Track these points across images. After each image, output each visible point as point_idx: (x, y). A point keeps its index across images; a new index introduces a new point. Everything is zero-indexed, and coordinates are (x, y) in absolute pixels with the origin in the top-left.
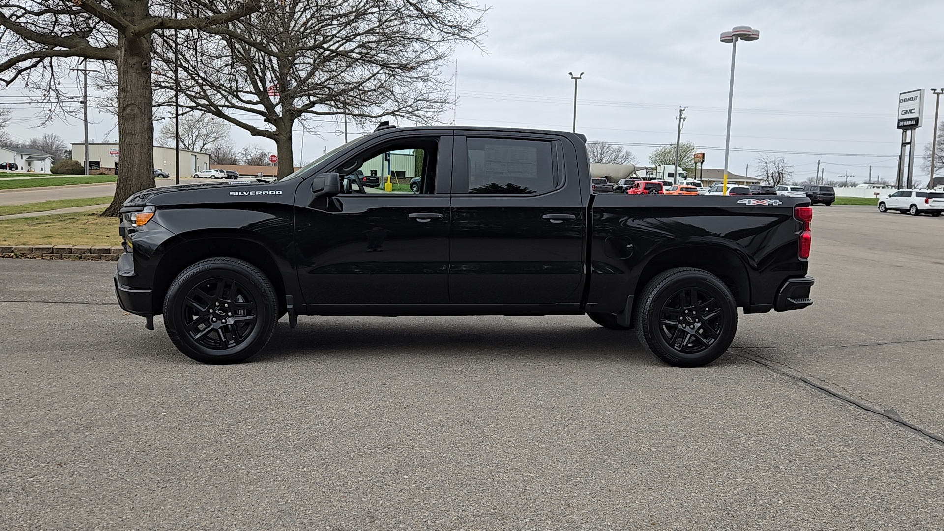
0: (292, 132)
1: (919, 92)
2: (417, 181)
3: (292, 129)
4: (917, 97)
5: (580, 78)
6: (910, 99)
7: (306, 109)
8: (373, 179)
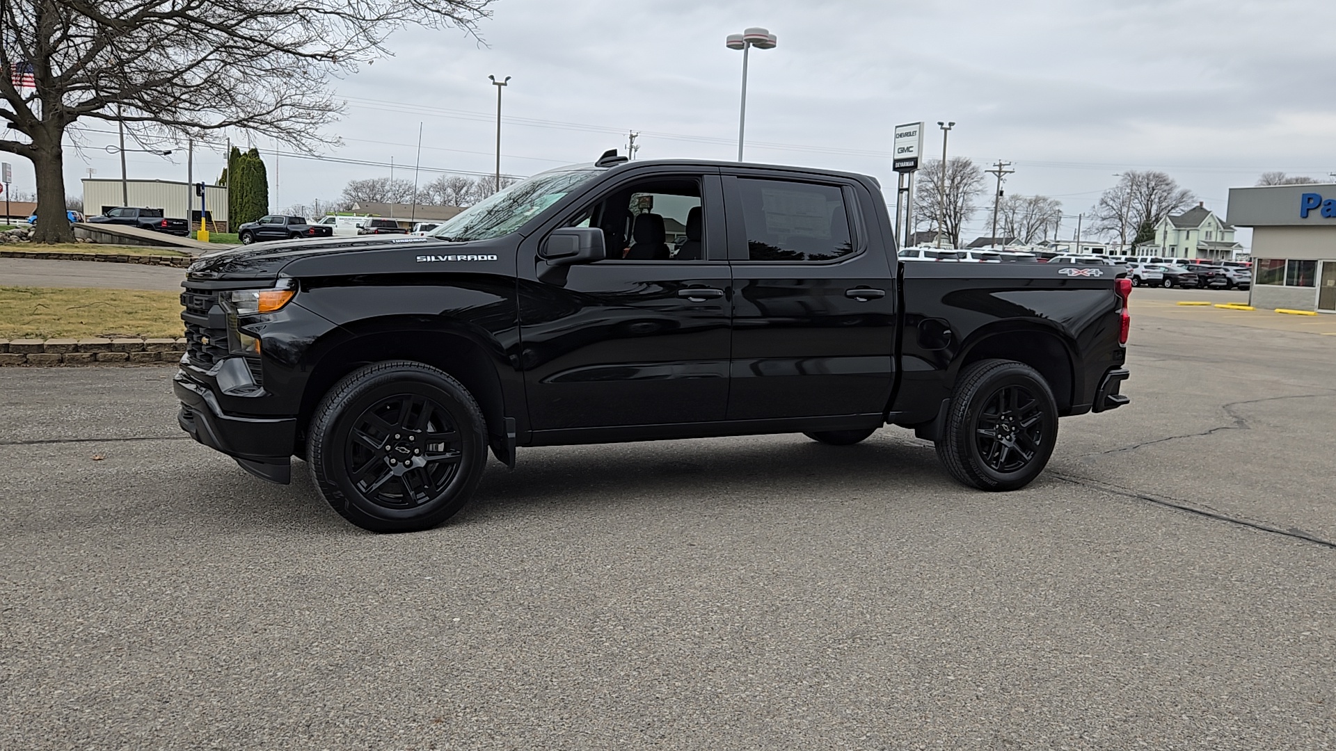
0: (62, 148)
1: (918, 125)
2: (249, 228)
3: (62, 144)
4: (916, 132)
5: (505, 84)
6: (908, 134)
8: (178, 223)
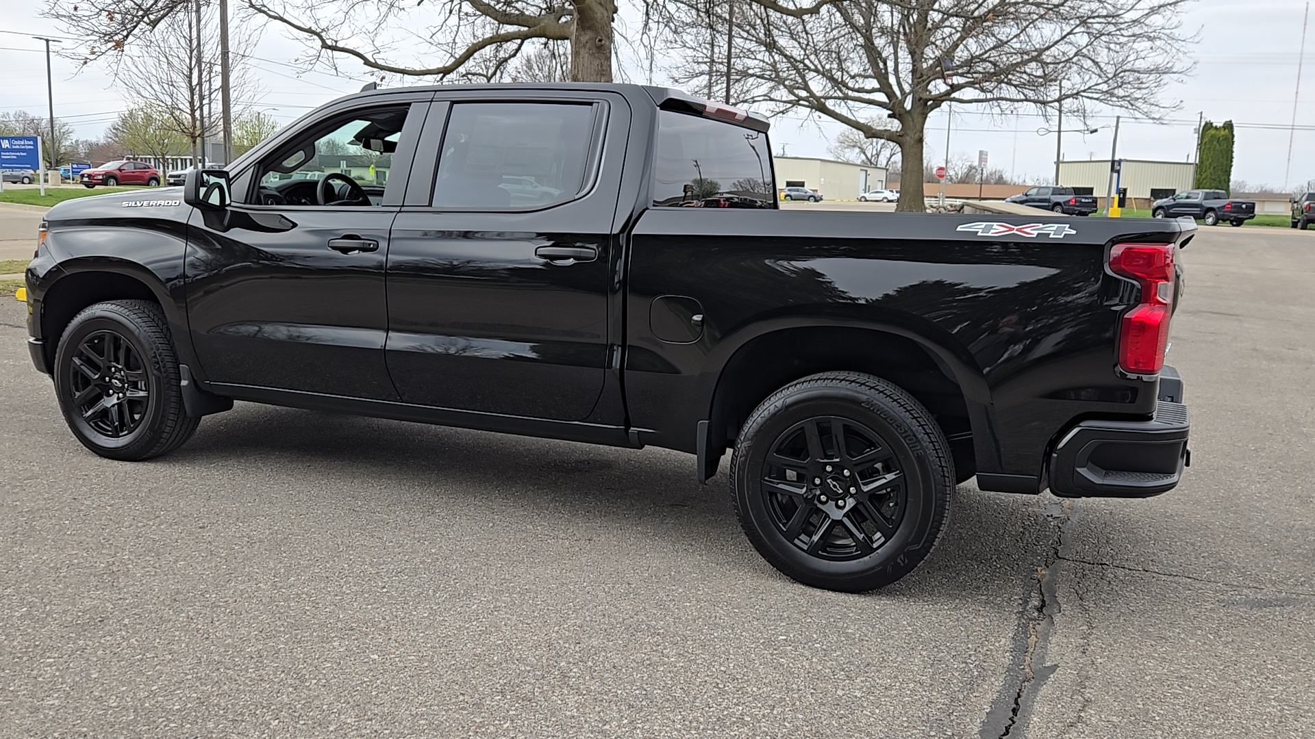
3: (925, 126)
7: (946, 97)
8: (1087, 201)
